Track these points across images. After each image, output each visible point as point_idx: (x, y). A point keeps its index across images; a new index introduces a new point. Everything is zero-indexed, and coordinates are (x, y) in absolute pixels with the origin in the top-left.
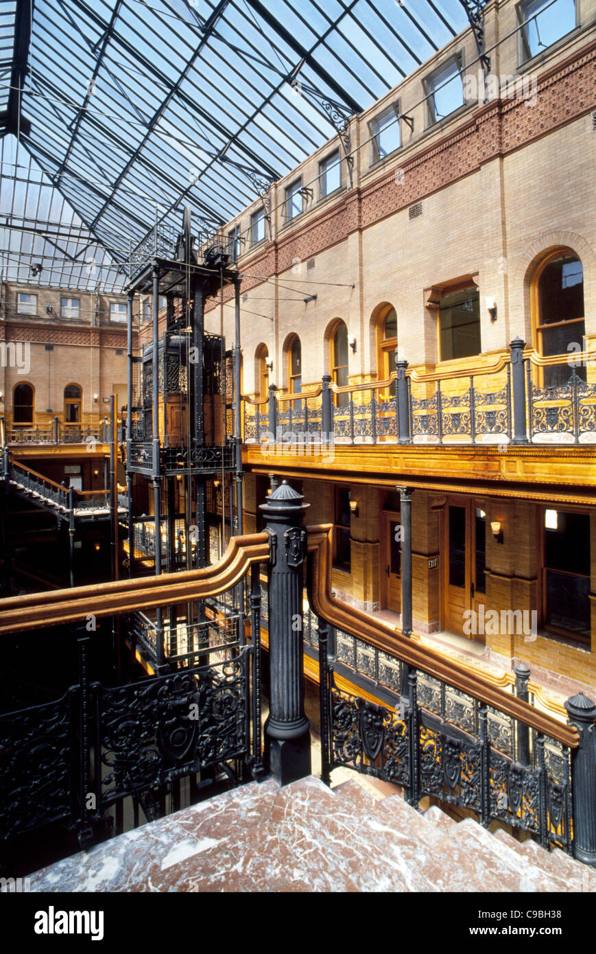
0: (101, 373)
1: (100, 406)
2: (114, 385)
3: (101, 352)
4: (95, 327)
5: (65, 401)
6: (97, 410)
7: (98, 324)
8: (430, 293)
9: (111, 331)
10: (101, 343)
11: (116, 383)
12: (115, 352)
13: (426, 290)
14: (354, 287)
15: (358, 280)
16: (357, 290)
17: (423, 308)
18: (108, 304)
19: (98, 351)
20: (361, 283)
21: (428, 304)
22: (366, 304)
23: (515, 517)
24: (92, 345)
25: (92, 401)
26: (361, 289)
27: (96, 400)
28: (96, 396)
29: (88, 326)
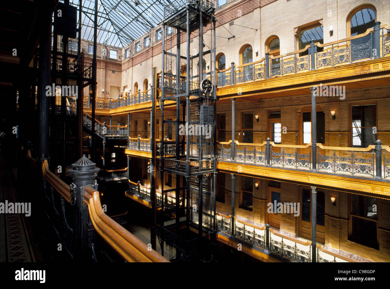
0: (105, 80)
1: (105, 95)
2: (111, 86)
3: (106, 71)
4: (103, 59)
5: (89, 92)
6: (103, 96)
7: (105, 58)
8: (297, 29)
9: (110, 62)
10: (106, 67)
11: (112, 85)
12: (111, 72)
13: (295, 28)
14: (257, 30)
15: (259, 27)
16: (259, 32)
17: (294, 35)
18: (109, 50)
19: (104, 70)
20: (261, 28)
21: (296, 34)
22: (263, 36)
23: (340, 109)
24: (102, 67)
25: (101, 92)
26: (261, 31)
27: (103, 92)
28: (103, 90)
29: (100, 59)
